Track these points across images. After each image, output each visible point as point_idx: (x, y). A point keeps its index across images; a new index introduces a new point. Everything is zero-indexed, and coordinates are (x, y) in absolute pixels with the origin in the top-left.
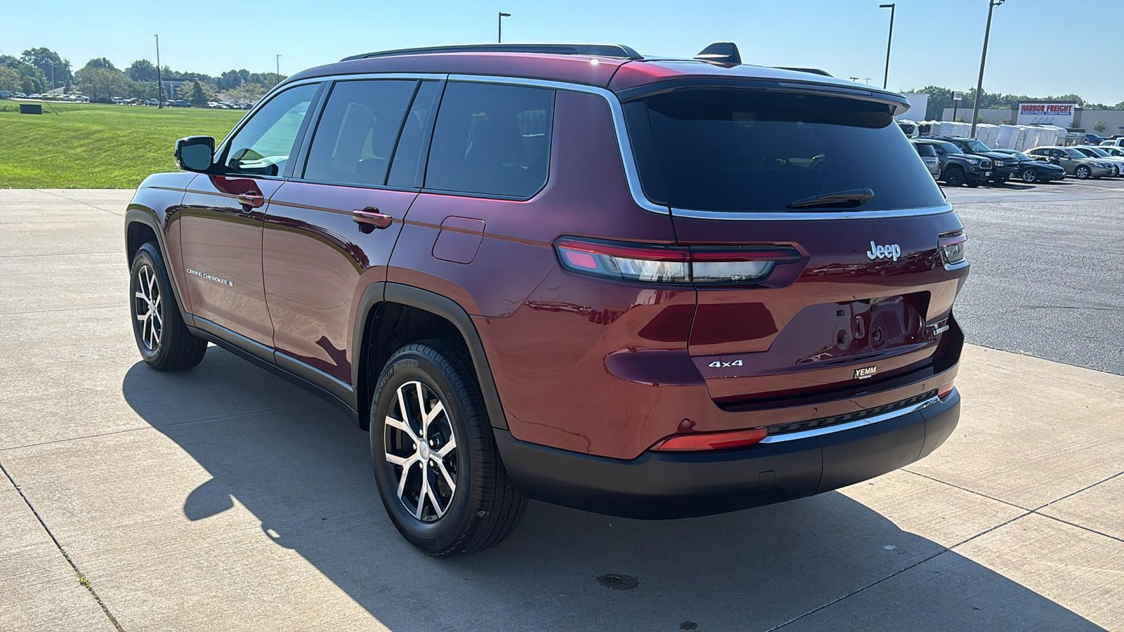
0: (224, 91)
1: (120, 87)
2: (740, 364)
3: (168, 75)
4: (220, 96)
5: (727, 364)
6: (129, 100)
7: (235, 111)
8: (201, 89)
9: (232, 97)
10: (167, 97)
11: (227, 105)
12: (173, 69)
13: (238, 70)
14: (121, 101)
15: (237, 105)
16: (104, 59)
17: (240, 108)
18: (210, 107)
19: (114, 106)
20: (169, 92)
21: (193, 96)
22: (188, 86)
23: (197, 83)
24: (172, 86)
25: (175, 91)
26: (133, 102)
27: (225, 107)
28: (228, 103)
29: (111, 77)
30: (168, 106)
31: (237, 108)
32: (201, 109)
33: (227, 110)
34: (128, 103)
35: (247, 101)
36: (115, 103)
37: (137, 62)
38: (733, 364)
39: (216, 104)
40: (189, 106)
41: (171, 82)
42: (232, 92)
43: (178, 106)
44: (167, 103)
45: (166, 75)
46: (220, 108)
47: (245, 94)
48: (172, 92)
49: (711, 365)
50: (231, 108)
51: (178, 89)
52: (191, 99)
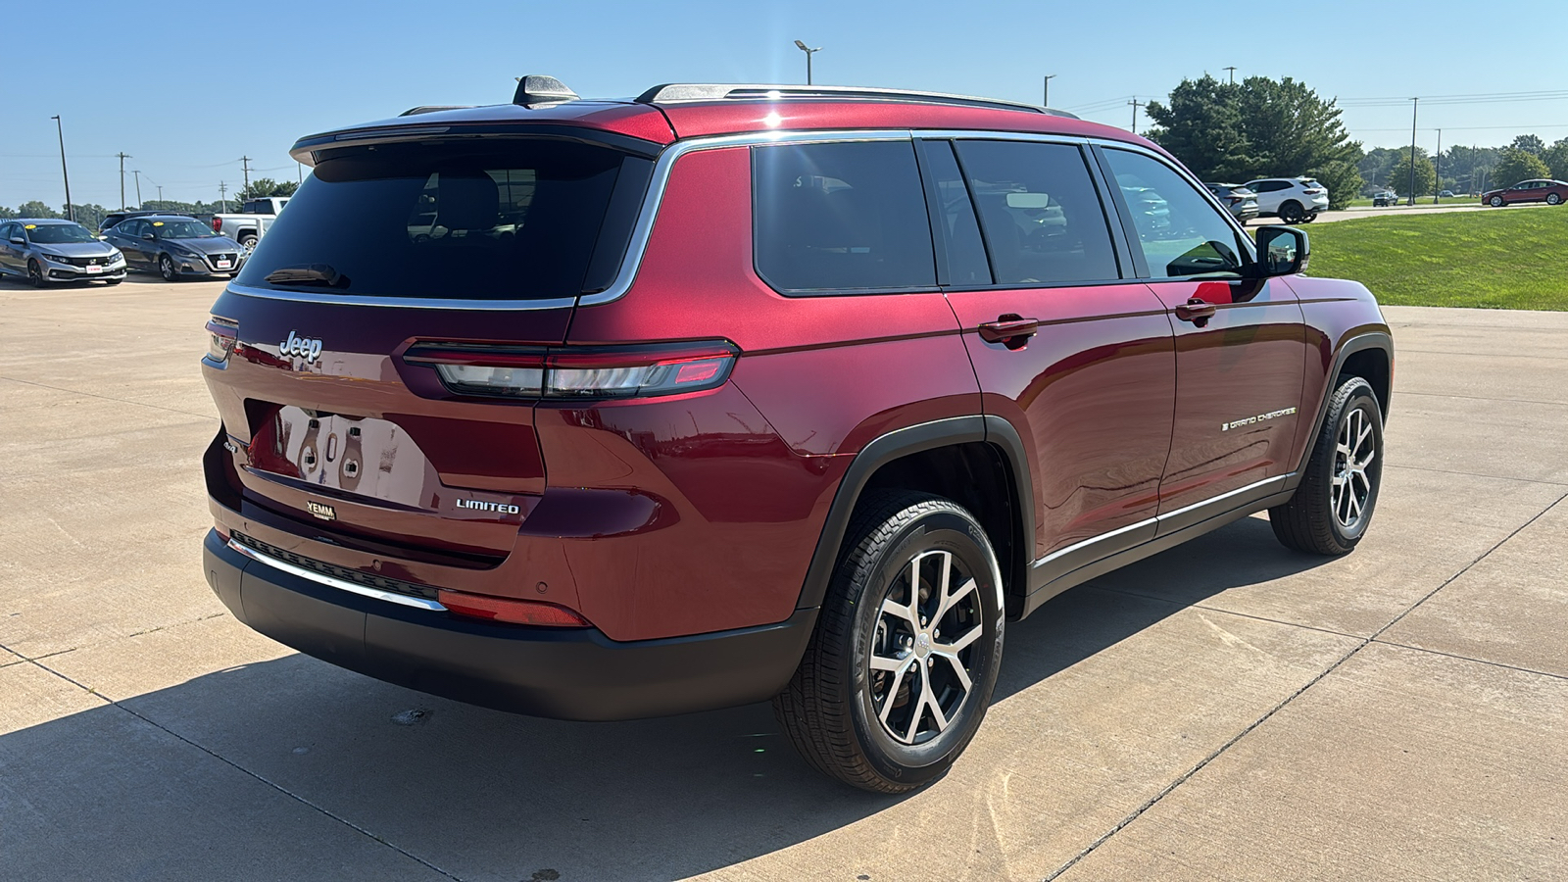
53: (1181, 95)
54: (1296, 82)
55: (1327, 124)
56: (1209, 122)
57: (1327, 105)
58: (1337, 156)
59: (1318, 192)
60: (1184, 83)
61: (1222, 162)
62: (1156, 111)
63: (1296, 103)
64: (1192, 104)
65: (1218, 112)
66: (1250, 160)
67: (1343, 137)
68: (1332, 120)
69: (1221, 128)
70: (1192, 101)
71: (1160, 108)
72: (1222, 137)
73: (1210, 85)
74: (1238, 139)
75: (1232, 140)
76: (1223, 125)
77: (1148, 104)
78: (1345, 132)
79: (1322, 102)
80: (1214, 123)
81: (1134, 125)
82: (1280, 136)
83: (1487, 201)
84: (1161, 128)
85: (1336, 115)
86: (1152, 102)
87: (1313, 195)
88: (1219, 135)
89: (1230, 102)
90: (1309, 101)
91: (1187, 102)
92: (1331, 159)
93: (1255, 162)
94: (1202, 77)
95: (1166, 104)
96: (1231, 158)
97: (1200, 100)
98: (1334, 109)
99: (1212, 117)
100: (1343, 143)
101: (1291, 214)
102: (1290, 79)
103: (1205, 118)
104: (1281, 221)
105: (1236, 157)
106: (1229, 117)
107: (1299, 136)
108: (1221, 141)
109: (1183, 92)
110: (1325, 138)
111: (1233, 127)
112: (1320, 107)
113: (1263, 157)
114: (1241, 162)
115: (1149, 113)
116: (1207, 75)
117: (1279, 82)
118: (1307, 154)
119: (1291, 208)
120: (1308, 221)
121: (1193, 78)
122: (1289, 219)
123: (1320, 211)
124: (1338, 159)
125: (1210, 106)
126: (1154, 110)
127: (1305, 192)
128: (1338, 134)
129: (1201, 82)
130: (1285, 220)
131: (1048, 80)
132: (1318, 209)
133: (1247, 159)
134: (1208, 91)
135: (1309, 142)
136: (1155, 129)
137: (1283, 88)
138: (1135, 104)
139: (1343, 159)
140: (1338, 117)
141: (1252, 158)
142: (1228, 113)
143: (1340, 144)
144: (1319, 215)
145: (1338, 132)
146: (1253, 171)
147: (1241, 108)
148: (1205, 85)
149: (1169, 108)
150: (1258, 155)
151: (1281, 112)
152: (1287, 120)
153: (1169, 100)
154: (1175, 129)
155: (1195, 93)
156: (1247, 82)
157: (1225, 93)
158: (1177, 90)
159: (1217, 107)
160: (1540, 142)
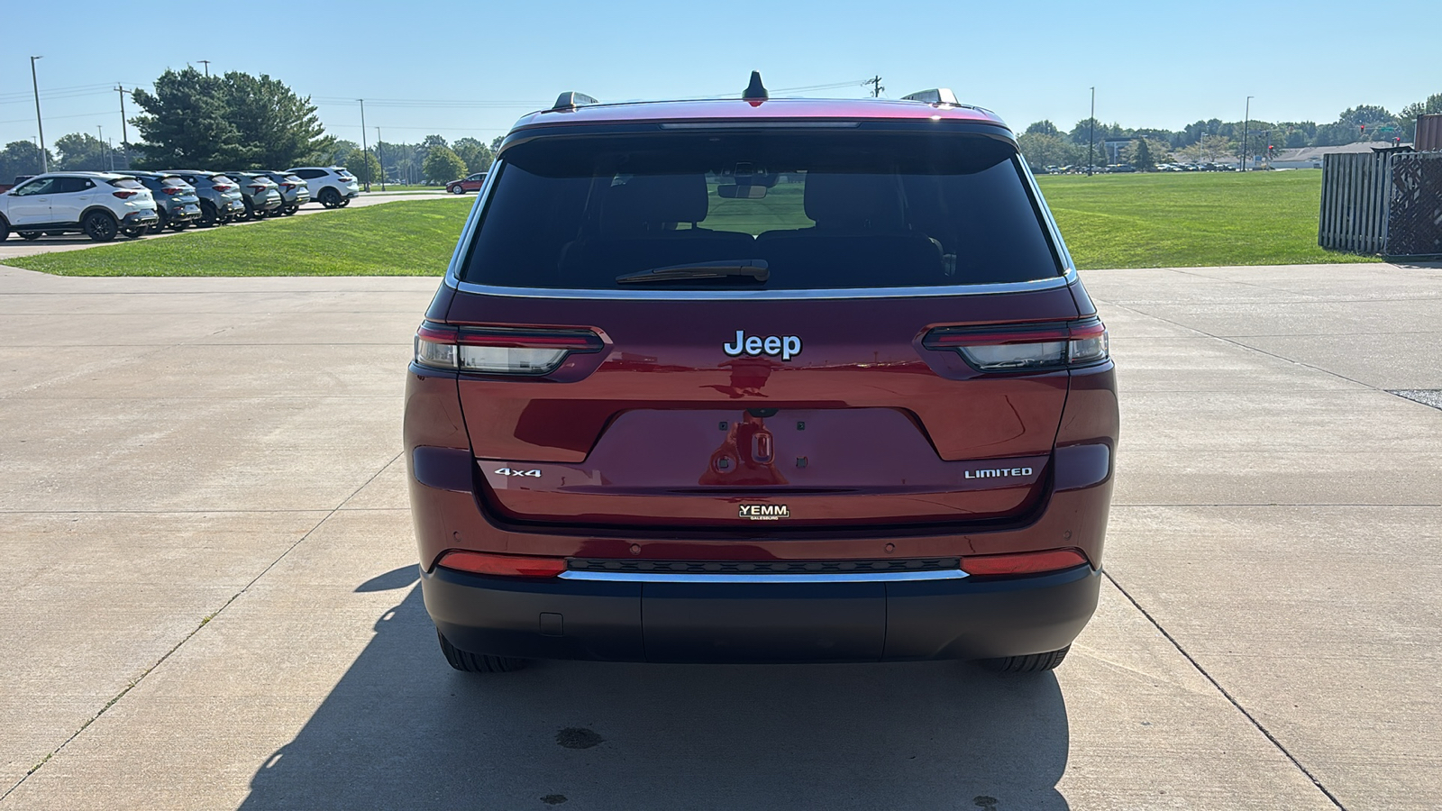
0: (1180, 149)
1: (1054, 153)
2: (538, 474)
3: (1117, 135)
4: (1174, 156)
5: (519, 473)
6: (1065, 168)
7: (1191, 173)
8: (1148, 149)
9: (1189, 155)
10: (1109, 161)
11: (1181, 167)
12: (1124, 127)
13: (1206, 121)
14: (1055, 170)
15: (1193, 165)
16: (1047, 122)
17: (1197, 170)
18: (1159, 170)
19: (1046, 176)
20: (1112, 155)
21: (1136, 157)
22: (1134, 145)
23: (1143, 142)
24: (1116, 147)
25: (1119, 153)
26: (1068, 170)
27: (1177, 169)
28: (1183, 164)
29: (1045, 143)
30: (1108, 172)
31: (1193, 170)
32: (1146, 173)
33: (1180, 173)
34: (1063, 172)
35: (1208, 161)
36: (1048, 173)
37: (1082, 122)
38: (528, 474)
39: (1166, 166)
40: (1133, 171)
41: (1115, 143)
42: (1190, 149)
43: (1119, 171)
44: (1107, 169)
45: (1115, 135)
46: (1172, 170)
47: (1206, 150)
48: (1116, 155)
49: (498, 472)
50: (1185, 169)
51: (1123, 150)
52: (1134, 161)
53: (167, 84)
54: (273, 79)
55: (305, 119)
56: (199, 112)
57: (303, 102)
58: (318, 148)
59: (350, 180)
60: (168, 73)
61: (218, 151)
62: (143, 99)
63: (276, 99)
64: (179, 94)
65: (206, 103)
66: (244, 150)
67: (320, 132)
68: (310, 116)
69: (211, 118)
70: (180, 91)
71: (147, 96)
72: (214, 127)
73: (194, 77)
74: (229, 129)
75: (223, 130)
76: (213, 116)
77: (133, 92)
78: (322, 127)
79: (298, 99)
80: (203, 113)
81: (123, 111)
82: (267, 128)
83: (450, 190)
84: (150, 116)
85: (312, 111)
86: (137, 90)
87: (347, 183)
88: (211, 124)
89: (216, 94)
90: (287, 98)
91: (175, 92)
92: (312, 150)
93: (248, 151)
94: (186, 69)
95: (152, 92)
96: (225, 147)
97: (187, 90)
98: (310, 106)
99: (201, 107)
100: (321, 137)
101: (330, 200)
102: (267, 77)
103: (195, 108)
104: (321, 206)
105: (230, 146)
106: (217, 108)
107: (284, 128)
108: (213, 130)
109: (166, 81)
110: (307, 131)
111: (223, 117)
112: (298, 104)
113: (256, 146)
114: (235, 151)
115: (136, 100)
116: (190, 67)
117: (258, 78)
118: (294, 145)
119: (328, 195)
120: (343, 206)
121: (178, 69)
122: (328, 204)
123: (353, 197)
124: (319, 150)
125: (198, 97)
126: (140, 97)
127: (340, 180)
128: (316, 128)
129: (185, 74)
130: (325, 205)
131: (35, 61)
132: (351, 195)
133: (241, 148)
134: (193, 82)
135: (293, 134)
136: (143, 116)
137: (263, 85)
138: (121, 91)
139: (323, 151)
140: (315, 113)
141: (244, 147)
142: (216, 104)
143: (317, 138)
144: (351, 200)
145: (315, 126)
146: (245, 159)
147: (228, 101)
148: (189, 76)
149: (156, 96)
150: (249, 145)
151: (265, 106)
152: (271, 113)
153: (155, 88)
154: (165, 117)
155: (180, 83)
156: (228, 77)
157: (209, 86)
158: (162, 79)
159: (205, 98)
160: (444, 141)
